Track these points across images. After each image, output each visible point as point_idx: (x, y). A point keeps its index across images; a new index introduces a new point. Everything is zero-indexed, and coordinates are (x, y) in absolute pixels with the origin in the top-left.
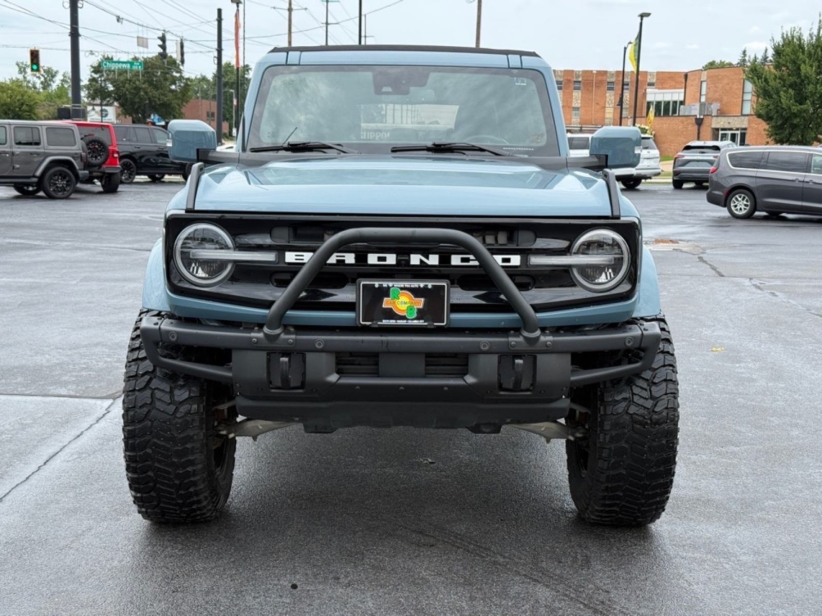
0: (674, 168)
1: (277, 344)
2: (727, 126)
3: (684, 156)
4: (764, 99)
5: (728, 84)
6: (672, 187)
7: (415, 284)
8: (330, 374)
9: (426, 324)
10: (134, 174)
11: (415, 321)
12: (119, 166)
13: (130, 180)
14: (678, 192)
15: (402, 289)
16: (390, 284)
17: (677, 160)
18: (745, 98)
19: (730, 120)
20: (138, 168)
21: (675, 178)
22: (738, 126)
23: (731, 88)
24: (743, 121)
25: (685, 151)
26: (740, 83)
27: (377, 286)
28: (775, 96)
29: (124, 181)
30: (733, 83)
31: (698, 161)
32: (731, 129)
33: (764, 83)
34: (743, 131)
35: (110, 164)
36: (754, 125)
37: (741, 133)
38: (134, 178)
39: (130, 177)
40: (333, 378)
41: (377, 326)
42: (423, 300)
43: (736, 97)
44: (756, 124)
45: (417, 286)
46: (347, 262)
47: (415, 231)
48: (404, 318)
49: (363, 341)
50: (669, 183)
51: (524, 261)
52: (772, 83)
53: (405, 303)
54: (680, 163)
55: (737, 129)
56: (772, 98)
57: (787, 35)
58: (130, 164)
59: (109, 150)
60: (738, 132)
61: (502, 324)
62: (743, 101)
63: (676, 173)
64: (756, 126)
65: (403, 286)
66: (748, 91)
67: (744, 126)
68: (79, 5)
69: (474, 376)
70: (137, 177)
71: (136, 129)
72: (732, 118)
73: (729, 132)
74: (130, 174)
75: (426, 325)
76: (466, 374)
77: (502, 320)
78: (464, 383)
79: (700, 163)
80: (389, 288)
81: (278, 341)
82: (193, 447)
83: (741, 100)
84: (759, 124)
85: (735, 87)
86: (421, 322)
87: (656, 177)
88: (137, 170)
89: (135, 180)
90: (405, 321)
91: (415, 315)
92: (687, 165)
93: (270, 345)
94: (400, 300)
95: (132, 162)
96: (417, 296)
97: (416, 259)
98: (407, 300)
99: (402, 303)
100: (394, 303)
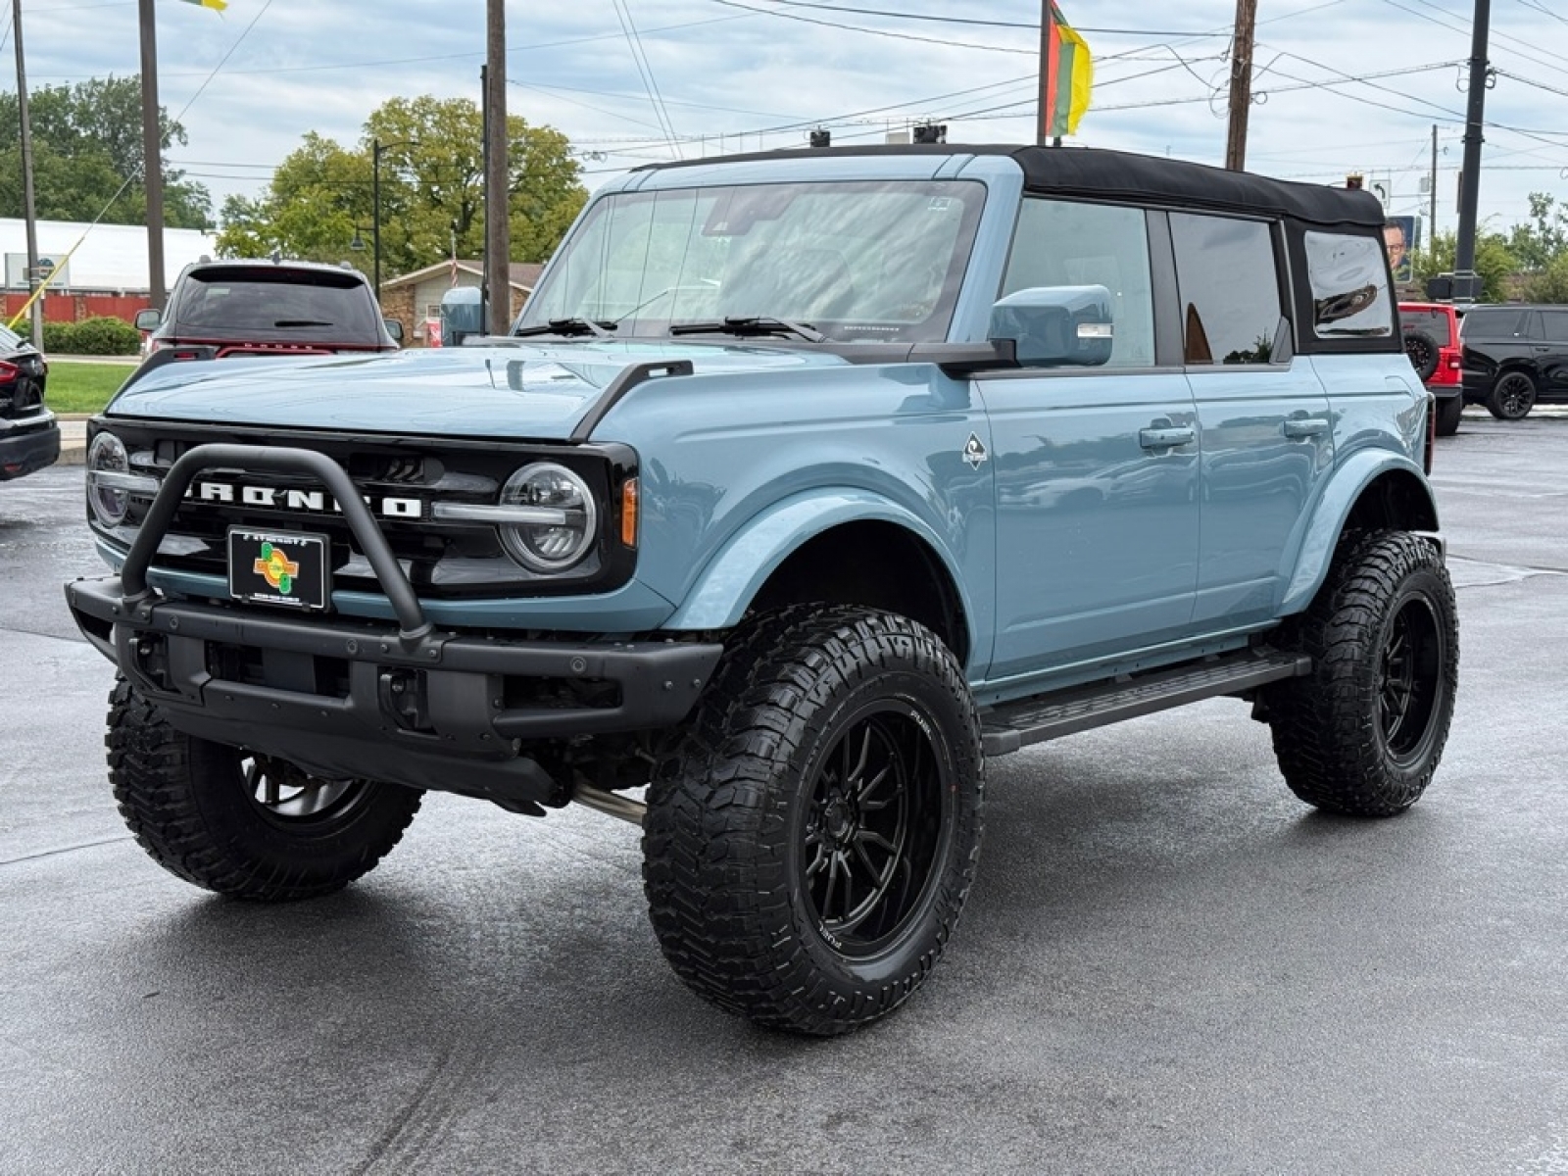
7: (288, 539)
8: (198, 671)
9: (301, 604)
10: (1530, 401)
11: (290, 599)
12: (1460, 385)
13: (1521, 413)
16: (262, 536)
20: (1540, 389)
27: (246, 538)
29: (1508, 415)
35: (1443, 380)
38: (1530, 409)
39: (1520, 407)
45: (290, 542)
46: (222, 498)
48: (276, 592)
51: (426, 510)
53: (279, 568)
58: (1524, 382)
59: (1439, 354)
65: (274, 540)
68: (1489, 83)
70: (1534, 407)
71: (1544, 314)
74: (1522, 401)
75: (302, 607)
76: (347, 692)
80: (259, 542)
82: (166, 774)
86: (295, 601)
88: (1537, 394)
89: (1530, 414)
90: (278, 598)
91: (289, 590)
94: (273, 563)
95: (1527, 378)
96: (291, 558)
97: (295, 499)
98: (280, 564)
99: (277, 569)
100: (266, 568)
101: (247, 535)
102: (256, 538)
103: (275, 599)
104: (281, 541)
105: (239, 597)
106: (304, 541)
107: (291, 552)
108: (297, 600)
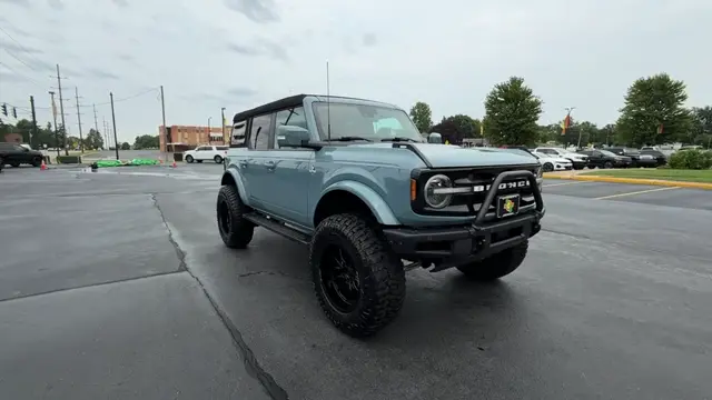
1: (479, 234)
7: (512, 196)
40: (491, 245)
41: (502, 218)
42: (513, 203)
49: (502, 225)
81: (479, 232)
91: (511, 211)
93: (477, 234)
97: (511, 185)
98: (510, 204)
99: (509, 206)
100: (507, 206)
101: (503, 198)
102: (505, 198)
103: (508, 215)
104: (510, 198)
105: (500, 217)
106: (515, 196)
107: (512, 200)
108: (513, 213)
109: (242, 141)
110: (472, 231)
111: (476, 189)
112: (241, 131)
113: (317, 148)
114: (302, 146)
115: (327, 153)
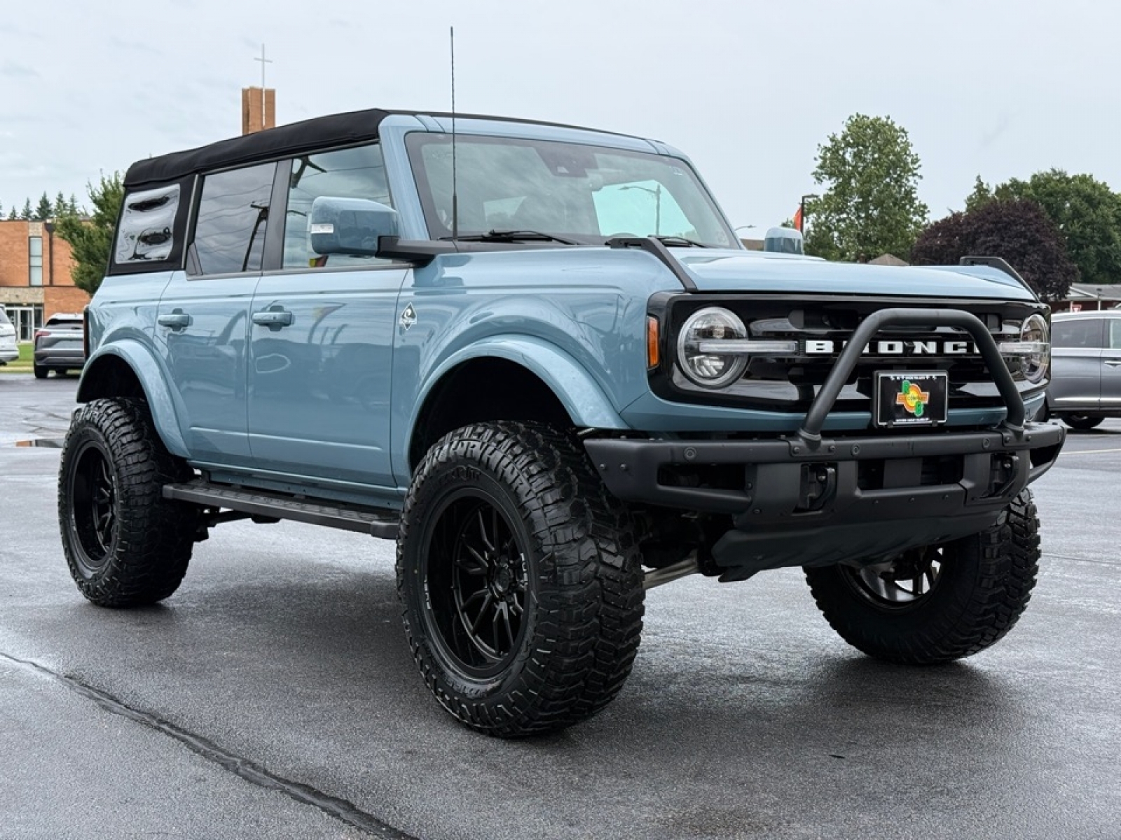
0: (36, 349)
1: (820, 453)
2: (14, 300)
3: (49, 333)
4: (88, 263)
5: (7, 243)
6: (33, 376)
7: (921, 376)
9: (931, 422)
11: (922, 419)
14: (43, 383)
15: (912, 381)
16: (903, 376)
17: (39, 338)
18: (32, 264)
19: (19, 292)
21: (38, 364)
22: (31, 301)
23: (11, 249)
24: (37, 294)
25: (50, 326)
26: (25, 243)
27: (891, 378)
28: (102, 260)
30: (14, 242)
31: (71, 340)
32: (20, 305)
33: (87, 243)
34: (37, 308)
36: (53, 300)
37: (35, 310)
40: (858, 493)
41: (892, 427)
42: (928, 393)
43: (20, 261)
44: (56, 299)
45: (923, 378)
47: (938, 313)
48: (912, 416)
49: (893, 444)
50: (28, 372)
52: (98, 243)
53: (914, 398)
54: (44, 343)
55: (29, 305)
56: (99, 262)
57: (109, 181)
60: (32, 309)
61: (981, 421)
62: (30, 267)
63: (39, 357)
64: (56, 301)
65: (912, 378)
66: (36, 254)
67: (38, 301)
69: (970, 479)
72: (22, 289)
73: (19, 309)
75: (931, 424)
76: (961, 478)
77: (980, 416)
78: (959, 488)
79: (74, 342)
80: (901, 380)
81: (819, 449)
83: (27, 265)
84: (60, 298)
85: (16, 247)
86: (926, 421)
87: (12, 363)
90: (914, 420)
91: (922, 413)
92: (55, 346)
93: (812, 454)
94: (910, 395)
96: (923, 389)
97: (918, 347)
98: (916, 395)
99: (913, 399)
100: (905, 399)
101: (892, 376)
102: (898, 378)
103: (911, 421)
104: (916, 378)
105: (884, 424)
106: (934, 376)
107: (924, 385)
108: (927, 419)
109: (164, 250)
110: (797, 444)
111: (812, 347)
112: (162, 218)
113: (420, 260)
114: (380, 254)
115: (449, 272)
